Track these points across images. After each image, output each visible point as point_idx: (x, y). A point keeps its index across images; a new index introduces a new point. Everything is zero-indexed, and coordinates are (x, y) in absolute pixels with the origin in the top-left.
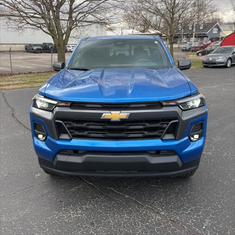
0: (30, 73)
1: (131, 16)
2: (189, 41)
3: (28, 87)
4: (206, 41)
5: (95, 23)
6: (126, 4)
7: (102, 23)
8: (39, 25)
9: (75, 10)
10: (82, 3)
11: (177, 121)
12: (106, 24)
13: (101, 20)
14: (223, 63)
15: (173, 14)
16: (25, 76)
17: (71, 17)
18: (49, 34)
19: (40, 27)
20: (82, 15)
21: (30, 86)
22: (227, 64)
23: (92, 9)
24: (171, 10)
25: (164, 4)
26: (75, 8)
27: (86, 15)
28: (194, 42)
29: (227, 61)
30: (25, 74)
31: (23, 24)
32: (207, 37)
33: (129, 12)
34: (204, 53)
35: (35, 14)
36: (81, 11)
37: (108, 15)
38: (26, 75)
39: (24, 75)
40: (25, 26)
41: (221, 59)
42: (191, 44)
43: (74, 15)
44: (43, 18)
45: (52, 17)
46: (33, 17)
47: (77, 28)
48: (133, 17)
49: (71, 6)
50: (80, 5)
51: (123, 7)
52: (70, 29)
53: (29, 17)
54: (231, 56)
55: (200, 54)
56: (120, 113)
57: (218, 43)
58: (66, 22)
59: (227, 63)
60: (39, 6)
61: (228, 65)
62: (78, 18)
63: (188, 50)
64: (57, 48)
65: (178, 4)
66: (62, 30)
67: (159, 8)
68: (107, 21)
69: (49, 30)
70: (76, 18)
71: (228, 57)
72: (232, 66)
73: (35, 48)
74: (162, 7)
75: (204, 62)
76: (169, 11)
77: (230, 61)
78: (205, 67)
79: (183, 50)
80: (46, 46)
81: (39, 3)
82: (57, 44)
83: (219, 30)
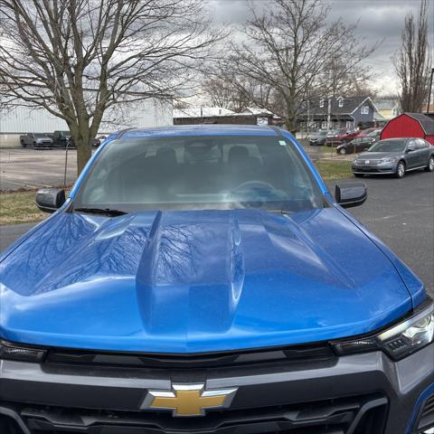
0: (23, 190)
1: (218, 84)
2: (320, 128)
3: (9, 223)
4: (351, 128)
5: (150, 95)
6: (207, 63)
7: (163, 96)
8: (41, 101)
9: (112, 73)
10: (126, 61)
11: (383, 401)
12: (171, 97)
13: (161, 91)
14: (390, 169)
15: (294, 82)
16: (9, 198)
17: (103, 86)
18: (61, 117)
19: (43, 104)
20: (126, 81)
21: (14, 219)
22: (397, 172)
23: (145, 70)
24: (290, 75)
25: (276, 64)
26: (113, 69)
27: (134, 82)
28: (330, 131)
29: (398, 166)
30: (11, 192)
31: (11, 98)
32: (352, 120)
33: (213, 77)
34: (350, 150)
35: (34, 79)
36: (123, 74)
37: (174, 82)
38: (13, 195)
39: (8, 195)
40: (14, 102)
41: (386, 162)
42: (325, 134)
43: (109, 81)
44: (49, 86)
45: (67, 86)
46: (30, 84)
47: (116, 105)
48: (220, 86)
49: (104, 65)
50: (122, 63)
51: (202, 68)
52: (102, 108)
53: (21, 86)
54: (403, 157)
55: (343, 152)
56: (205, 389)
57: (372, 131)
58: (95, 93)
59: (397, 169)
60: (43, 64)
61: (400, 173)
62: (117, 88)
63: (321, 144)
64: (77, 143)
65: (302, 64)
66: (87, 108)
67: (268, 70)
68: (173, 93)
69: (61, 109)
70: (113, 88)
71: (398, 158)
72: (406, 174)
73: (39, 140)
74: (273, 70)
75: (354, 168)
76: (287, 75)
77: (402, 166)
78: (357, 176)
79: (312, 144)
80: (60, 136)
81: (44, 59)
82: (77, 136)
83: (372, 109)
